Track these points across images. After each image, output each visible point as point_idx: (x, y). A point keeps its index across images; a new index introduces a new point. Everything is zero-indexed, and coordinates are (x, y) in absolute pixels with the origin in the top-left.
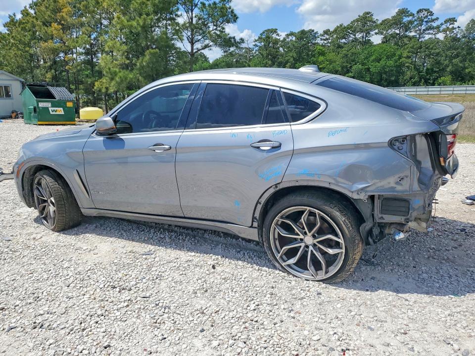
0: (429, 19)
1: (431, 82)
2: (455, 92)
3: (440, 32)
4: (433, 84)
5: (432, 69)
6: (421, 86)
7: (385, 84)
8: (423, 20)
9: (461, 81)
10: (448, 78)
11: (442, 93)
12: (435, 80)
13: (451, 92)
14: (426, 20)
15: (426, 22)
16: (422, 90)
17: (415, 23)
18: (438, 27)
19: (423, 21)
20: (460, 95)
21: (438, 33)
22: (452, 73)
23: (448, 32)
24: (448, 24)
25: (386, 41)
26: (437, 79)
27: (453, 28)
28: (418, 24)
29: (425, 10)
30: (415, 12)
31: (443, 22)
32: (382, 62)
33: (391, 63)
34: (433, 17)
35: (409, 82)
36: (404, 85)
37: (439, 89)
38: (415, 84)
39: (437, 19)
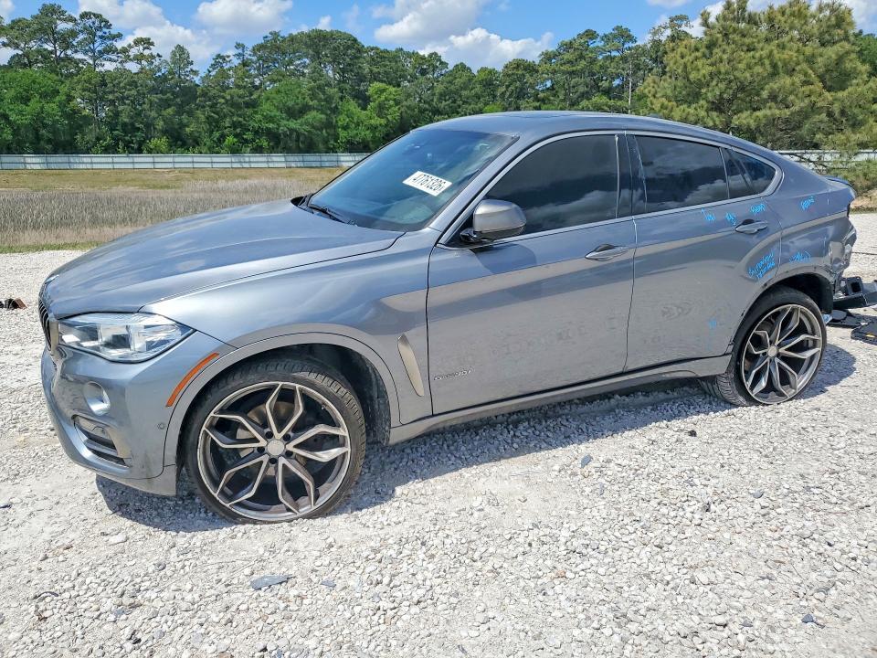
0: (105, 33)
1: (136, 146)
2: (177, 165)
3: (130, 60)
4: (139, 151)
5: (132, 125)
6: (118, 152)
7: (49, 147)
8: (95, 33)
9: (182, 146)
10: (162, 142)
11: (158, 166)
12: (141, 143)
13: (170, 166)
14: (99, 33)
15: (101, 37)
16: (122, 161)
17: (81, 37)
18: (124, 51)
19: (95, 35)
20: (187, 170)
21: (126, 61)
22: (164, 132)
23: (144, 62)
24: (141, 48)
25: (30, 62)
26: (144, 141)
27: (152, 57)
28: (85, 39)
29: (94, 15)
30: (78, 17)
31: (132, 43)
32: (34, 105)
33: (52, 107)
34: (114, 32)
35: (95, 145)
36: (88, 151)
37: (151, 160)
38: (107, 150)
39: (119, 36)
